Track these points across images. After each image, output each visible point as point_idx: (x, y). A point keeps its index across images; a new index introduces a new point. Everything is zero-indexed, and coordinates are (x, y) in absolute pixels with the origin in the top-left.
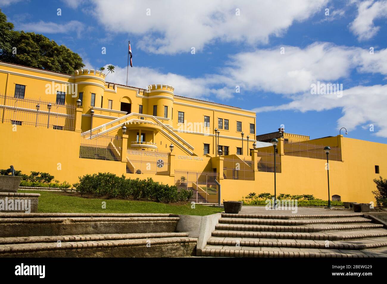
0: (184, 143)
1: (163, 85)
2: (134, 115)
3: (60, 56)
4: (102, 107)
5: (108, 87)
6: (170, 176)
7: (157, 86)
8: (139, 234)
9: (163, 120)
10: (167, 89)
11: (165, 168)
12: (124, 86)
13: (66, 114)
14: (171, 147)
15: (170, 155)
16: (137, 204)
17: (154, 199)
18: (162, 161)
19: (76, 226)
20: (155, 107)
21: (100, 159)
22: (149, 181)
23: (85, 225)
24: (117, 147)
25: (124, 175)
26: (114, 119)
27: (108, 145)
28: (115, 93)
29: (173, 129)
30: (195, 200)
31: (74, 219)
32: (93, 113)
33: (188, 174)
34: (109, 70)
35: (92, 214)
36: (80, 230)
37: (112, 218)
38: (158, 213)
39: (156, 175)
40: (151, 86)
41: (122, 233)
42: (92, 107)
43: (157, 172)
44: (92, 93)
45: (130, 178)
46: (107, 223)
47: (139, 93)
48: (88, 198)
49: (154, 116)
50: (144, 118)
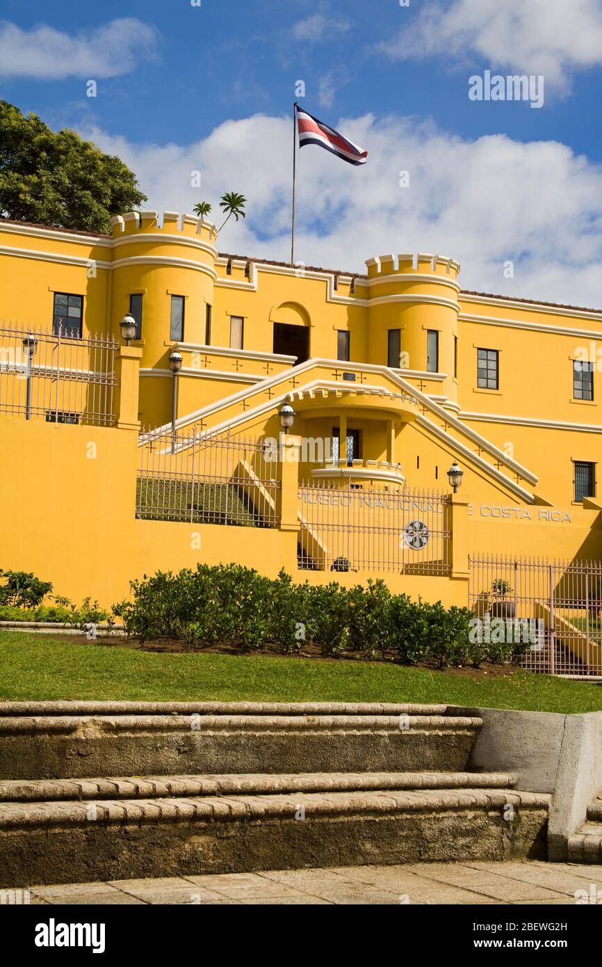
0: (499, 461)
1: (420, 257)
2: (322, 366)
3: (61, 168)
4: (208, 342)
5: (229, 273)
6: (452, 578)
7: (399, 261)
8: (338, 773)
9: (421, 380)
10: (435, 270)
11: (433, 551)
12: (282, 264)
13: (86, 372)
14: (452, 474)
15: (448, 503)
16: (332, 672)
17: (394, 655)
18: (422, 526)
19: (120, 746)
20: (394, 336)
21: (206, 522)
22: (374, 592)
23: (151, 743)
24: (263, 477)
25: (286, 572)
26: (249, 382)
27: (230, 474)
28: (255, 292)
29: (460, 412)
30: (544, 662)
31: (113, 720)
32: (178, 365)
33: (518, 572)
34: (226, 210)
35: (176, 703)
36: (135, 758)
37: (244, 719)
38: (406, 702)
39: (402, 573)
40: (378, 261)
41: (278, 771)
42: (173, 343)
43: (407, 566)
44: (173, 295)
45: (307, 581)
46: (227, 734)
47: (335, 289)
48: (162, 651)
49: (389, 369)
50: (357, 375)
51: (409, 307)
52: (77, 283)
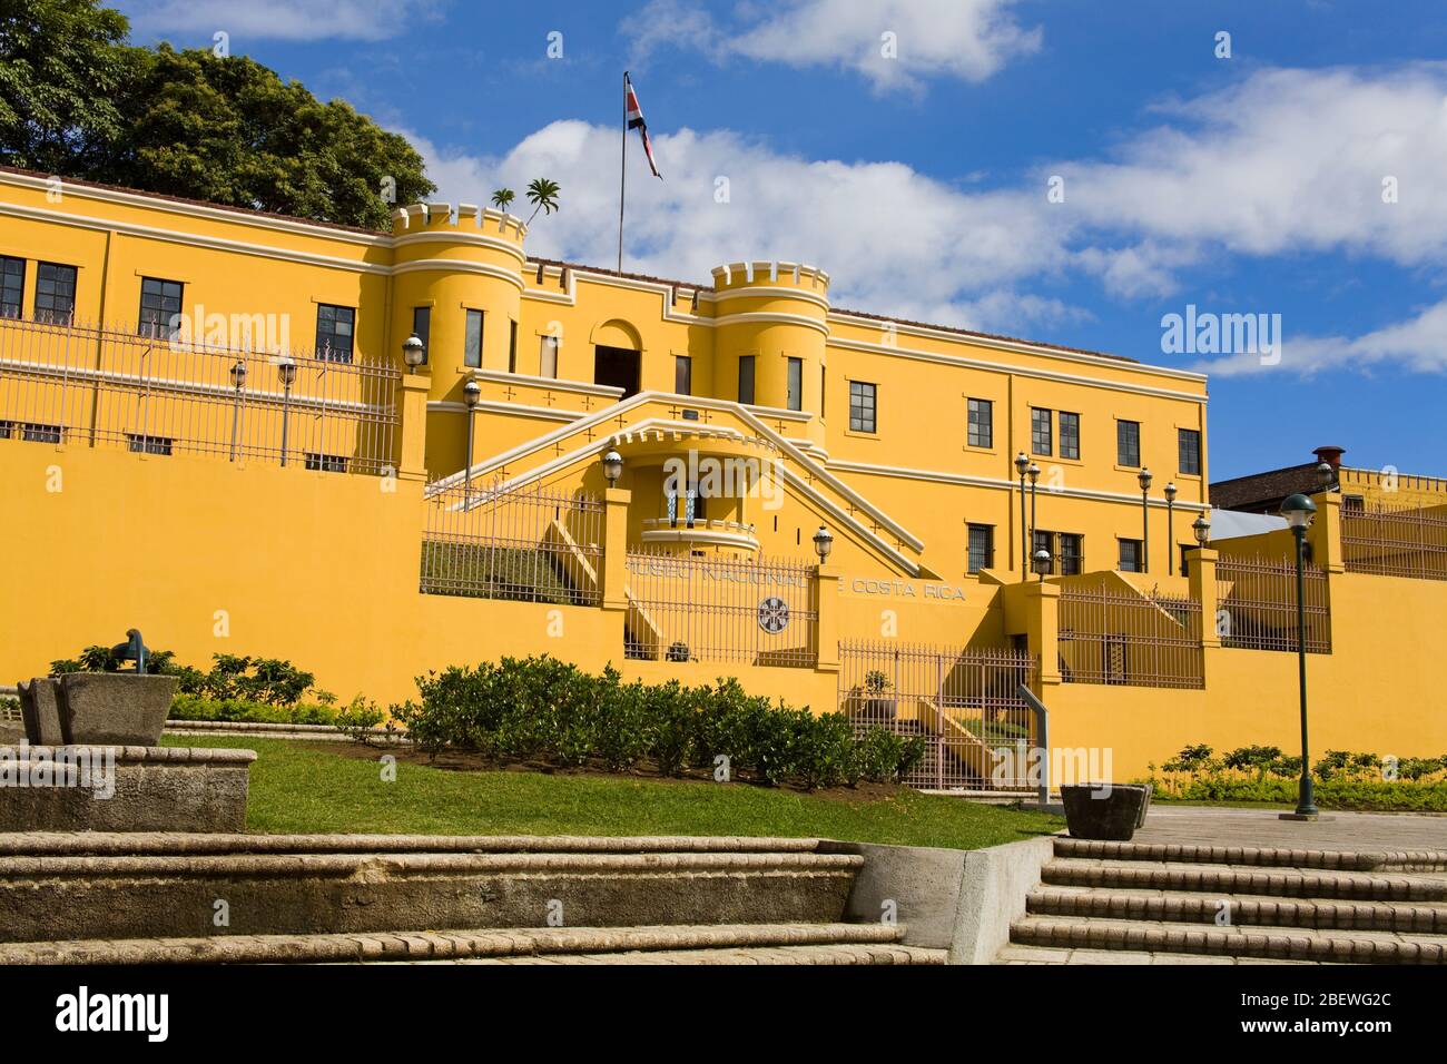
0: (876, 522)
1: (780, 266)
2: (657, 401)
3: (329, 149)
4: (512, 370)
5: (540, 281)
6: (818, 671)
7: (755, 271)
8: (684, 926)
9: (780, 420)
10: (798, 282)
11: (793, 636)
12: (607, 272)
13: (359, 405)
14: (820, 539)
15: (814, 576)
16: (674, 797)
17: (749, 773)
18: (780, 603)
19: (410, 893)
20: (747, 364)
21: (509, 598)
22: (725, 693)
23: (449, 888)
24: (582, 542)
25: (614, 667)
26: (565, 420)
27: (541, 537)
28: (572, 306)
29: (829, 461)
30: (930, 775)
31: (401, 859)
32: (475, 398)
33: (900, 662)
34: (535, 200)
35: (478, 838)
36: (429, 907)
37: (566, 858)
38: (768, 835)
39: (755, 664)
40: (727, 270)
41: (609, 923)
42: (468, 370)
43: (762, 654)
44: (468, 310)
45: (640, 679)
46: (544, 878)
47: (674, 304)
48: (460, 770)
49: (740, 406)
50: (701, 413)
51: (765, 329)
52: (348, 292)
